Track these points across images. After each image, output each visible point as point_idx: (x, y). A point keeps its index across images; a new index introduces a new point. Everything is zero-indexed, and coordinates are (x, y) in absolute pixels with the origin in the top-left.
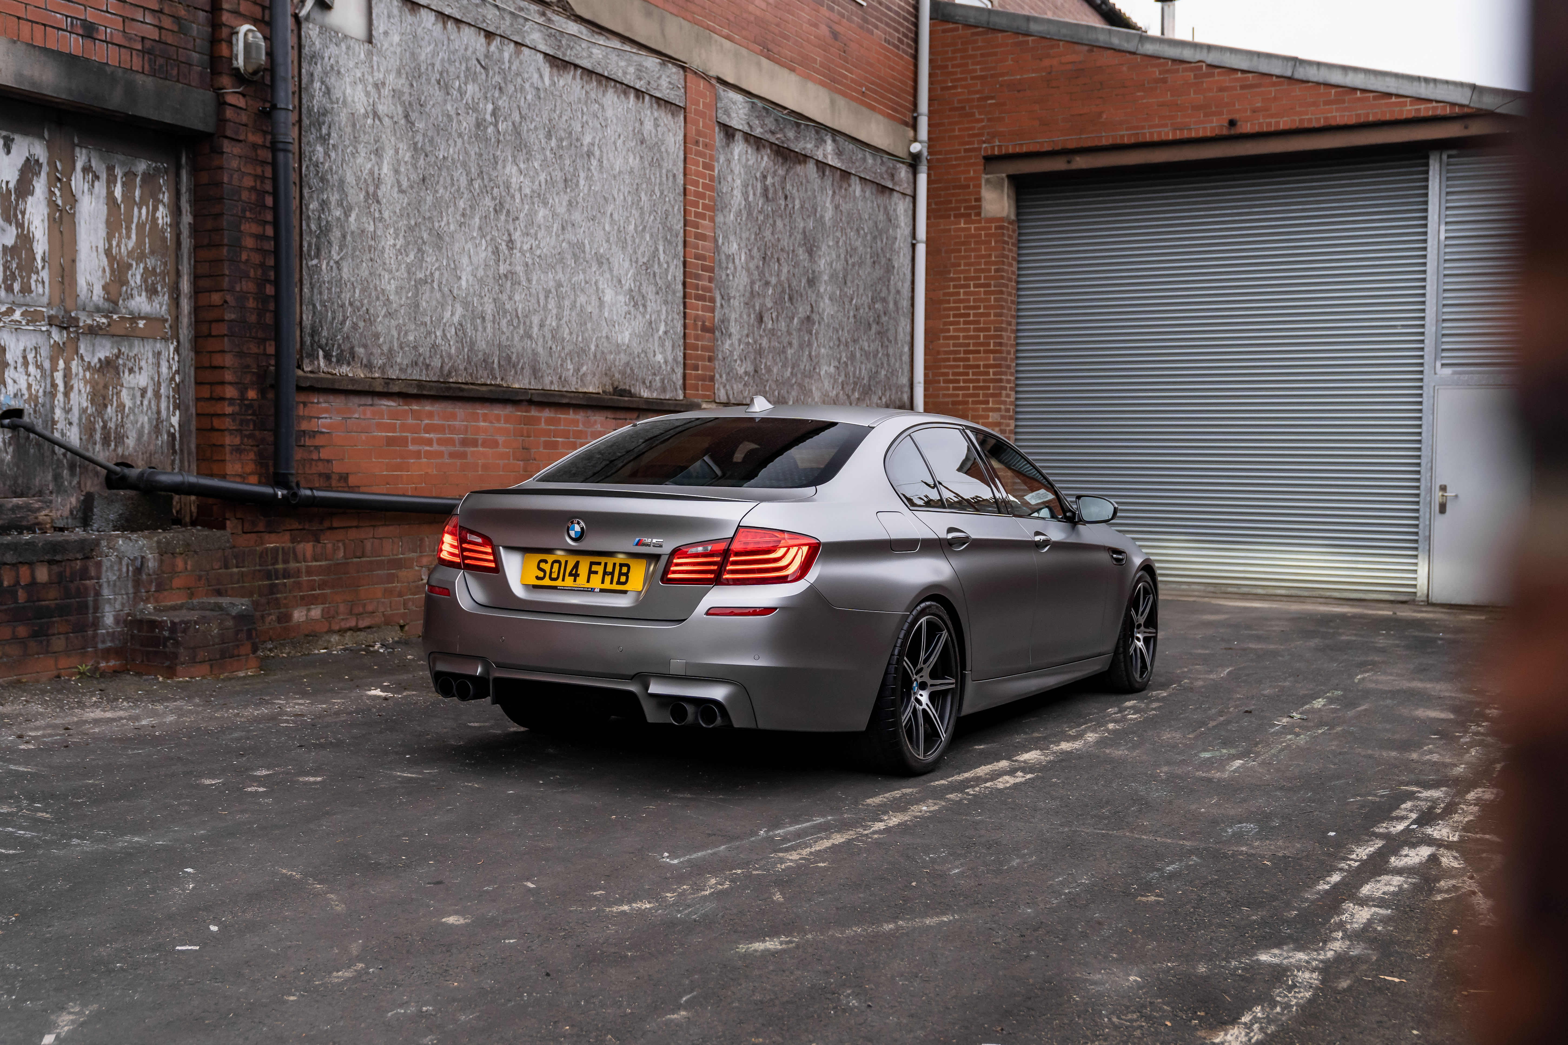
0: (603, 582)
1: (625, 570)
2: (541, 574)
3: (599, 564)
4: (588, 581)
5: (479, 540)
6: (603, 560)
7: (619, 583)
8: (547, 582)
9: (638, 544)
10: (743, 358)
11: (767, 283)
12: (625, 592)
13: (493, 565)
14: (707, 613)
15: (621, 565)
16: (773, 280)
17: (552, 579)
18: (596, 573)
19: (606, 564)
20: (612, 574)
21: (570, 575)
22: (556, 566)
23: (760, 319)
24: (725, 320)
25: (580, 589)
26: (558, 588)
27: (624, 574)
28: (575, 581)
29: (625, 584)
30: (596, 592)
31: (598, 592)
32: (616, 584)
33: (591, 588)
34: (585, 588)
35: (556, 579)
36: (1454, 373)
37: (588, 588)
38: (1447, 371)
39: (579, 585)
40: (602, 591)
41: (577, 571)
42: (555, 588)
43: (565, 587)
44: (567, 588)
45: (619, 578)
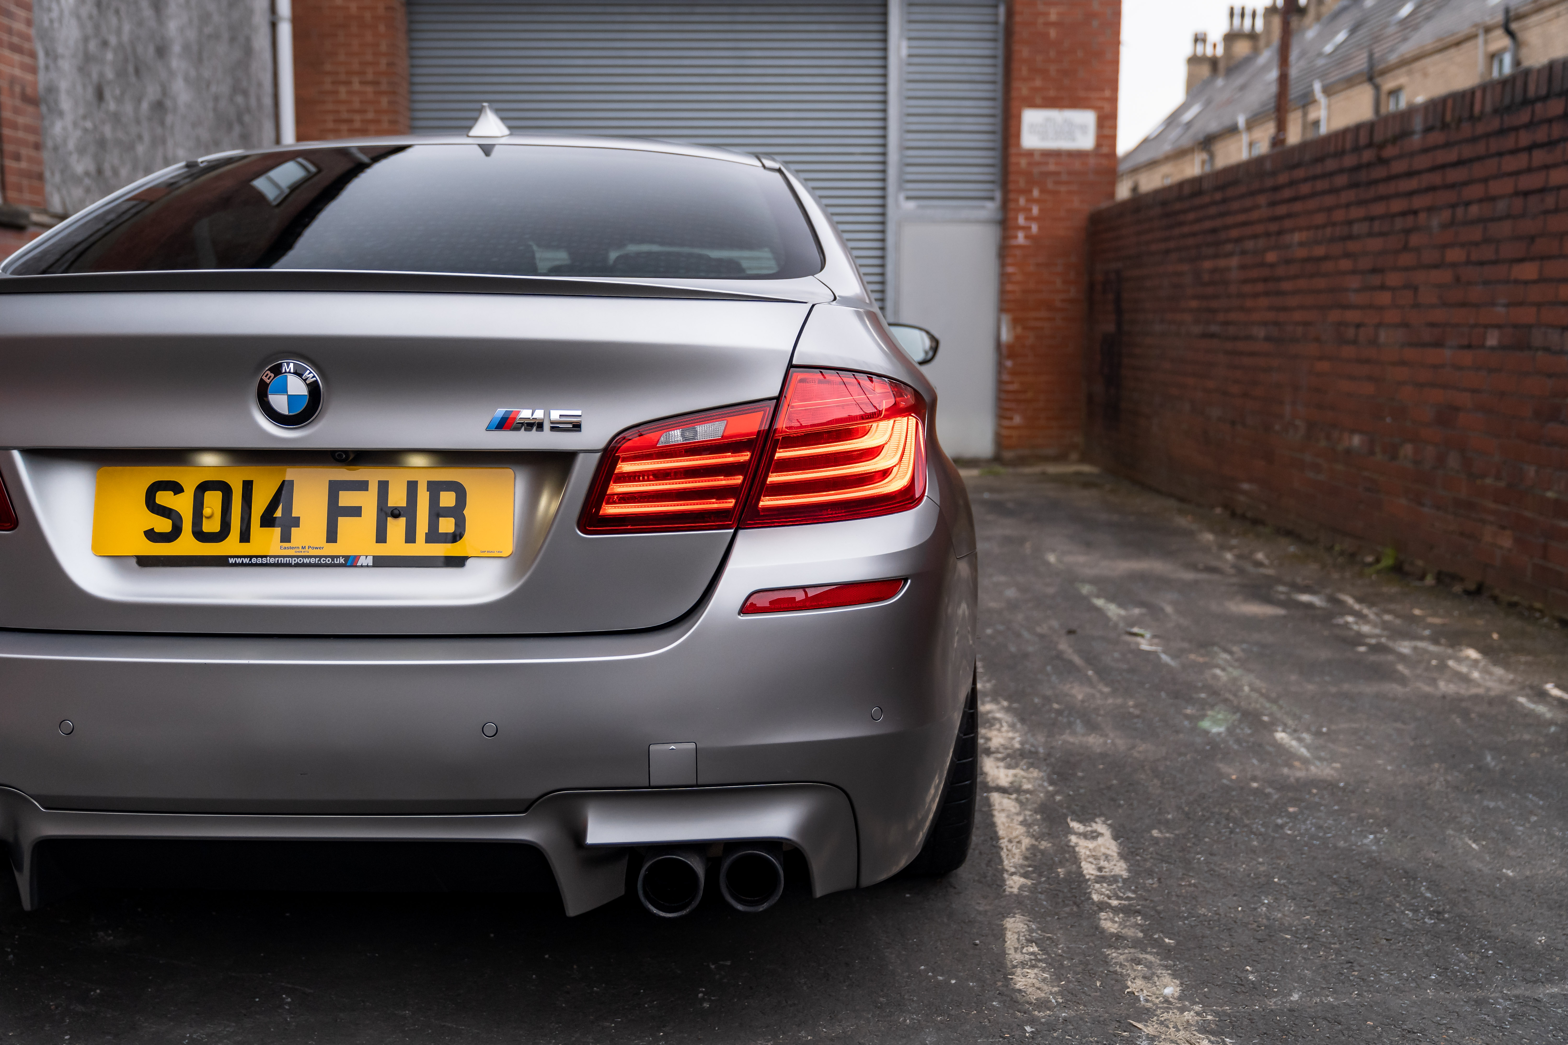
0: (381, 537)
1: (448, 499)
2: (164, 525)
3: (362, 486)
4: (332, 536)
6: (372, 475)
7: (433, 536)
8: (187, 545)
9: (505, 424)
10: (81, 151)
11: (105, 44)
12: (458, 562)
14: (748, 608)
15: (435, 488)
16: (113, 40)
17: (201, 536)
18: (356, 512)
19: (383, 487)
20: (408, 512)
21: (268, 521)
22: (213, 500)
23: (100, 96)
24: (52, 89)
25: (307, 561)
26: (231, 561)
27: (447, 512)
28: (286, 538)
29: (456, 537)
30: (362, 566)
31: (368, 566)
32: (428, 541)
33: (343, 557)
34: (320, 557)
35: (220, 536)
36: (920, 207)
37: (333, 557)
38: (911, 205)
39: (301, 549)
40: (380, 562)
41: (288, 509)
42: (221, 561)
43: (251, 557)
44: (260, 561)
45: (434, 525)
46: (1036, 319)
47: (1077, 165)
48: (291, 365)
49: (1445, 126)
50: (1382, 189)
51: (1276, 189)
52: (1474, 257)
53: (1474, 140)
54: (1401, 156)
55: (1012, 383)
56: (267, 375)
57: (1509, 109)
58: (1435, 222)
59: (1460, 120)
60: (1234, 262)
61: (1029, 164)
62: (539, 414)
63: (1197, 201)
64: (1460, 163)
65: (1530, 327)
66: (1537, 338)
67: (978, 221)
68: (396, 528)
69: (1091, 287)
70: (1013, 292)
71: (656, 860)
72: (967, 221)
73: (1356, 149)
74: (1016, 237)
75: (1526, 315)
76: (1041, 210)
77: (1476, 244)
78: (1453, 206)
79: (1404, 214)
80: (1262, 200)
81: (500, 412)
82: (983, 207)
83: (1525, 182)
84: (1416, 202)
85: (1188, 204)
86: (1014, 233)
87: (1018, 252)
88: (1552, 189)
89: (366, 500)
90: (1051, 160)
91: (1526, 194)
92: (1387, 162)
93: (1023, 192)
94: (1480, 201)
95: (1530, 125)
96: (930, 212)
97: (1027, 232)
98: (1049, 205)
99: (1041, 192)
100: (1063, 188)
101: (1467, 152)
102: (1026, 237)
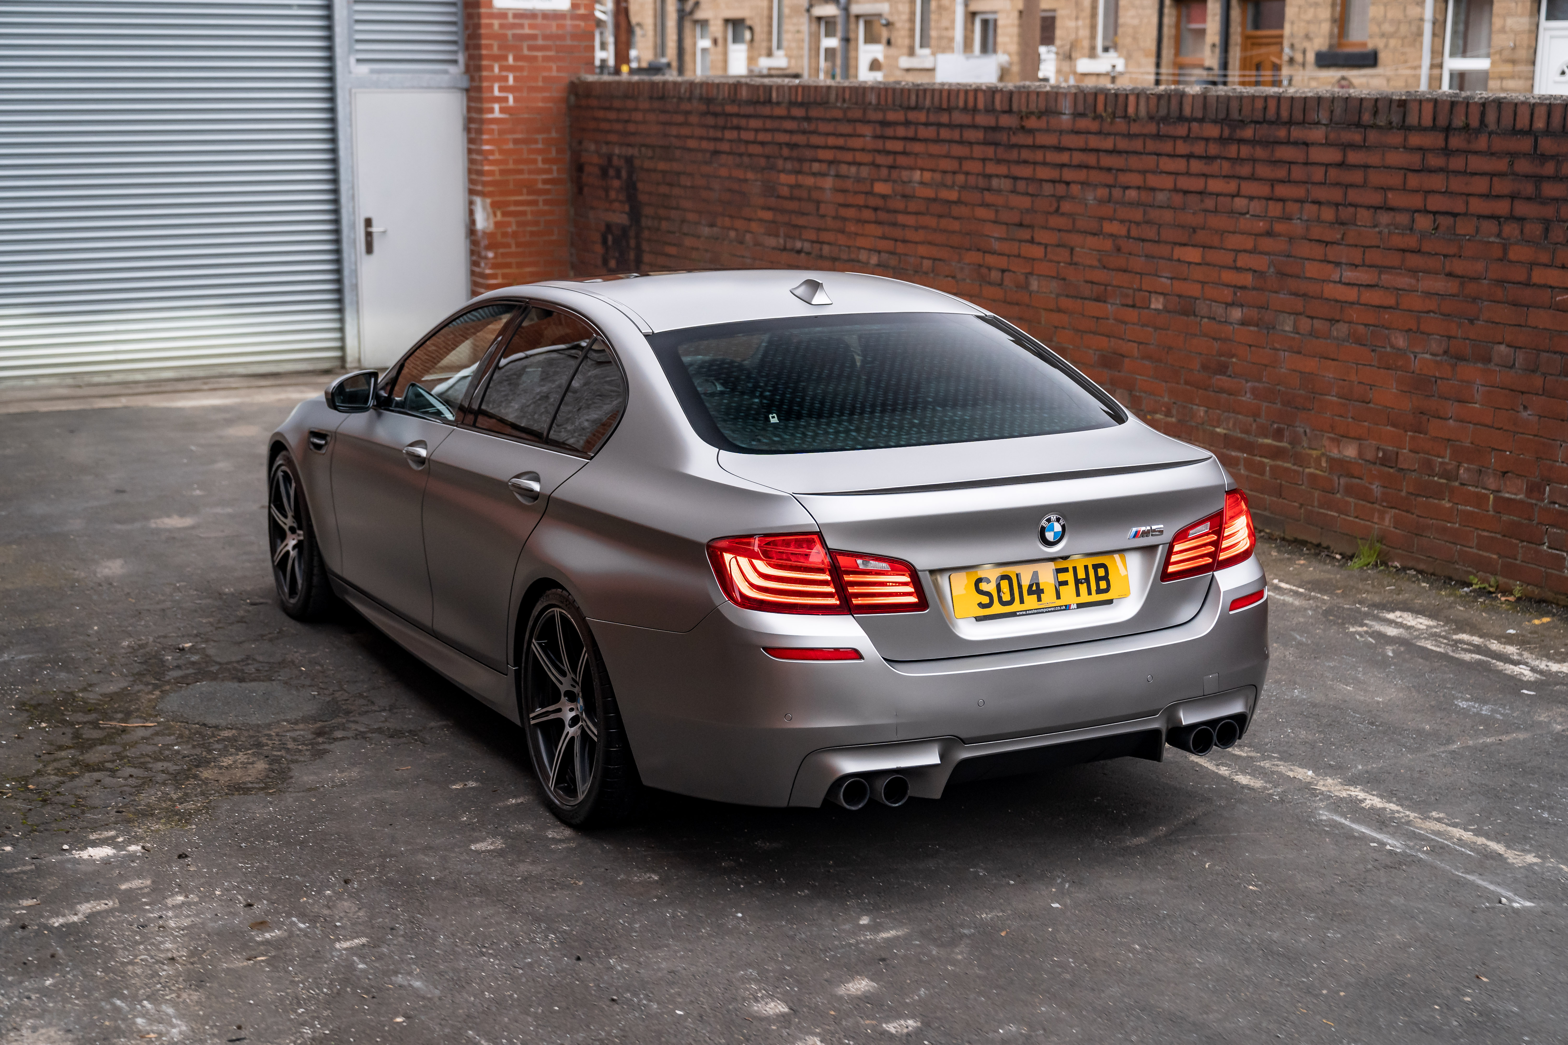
0: (1078, 594)
1: (1101, 572)
2: (985, 600)
3: (1067, 570)
4: (1058, 597)
5: (884, 566)
6: (1069, 564)
7: (1099, 591)
8: (997, 608)
12: (1110, 602)
13: (913, 599)
14: (1232, 607)
15: (1096, 567)
17: (1004, 603)
18: (1065, 583)
19: (1075, 569)
20: (1087, 580)
21: (1030, 592)
22: (1005, 584)
25: (1049, 609)
26: (1018, 614)
27: (1102, 578)
28: (1039, 599)
29: (1107, 590)
30: (1072, 609)
32: (1097, 593)
33: (1064, 606)
34: (1055, 607)
35: (1011, 602)
36: (373, 71)
37: (1059, 607)
38: (364, 69)
39: (1046, 604)
40: (1080, 606)
41: (1038, 585)
42: (1013, 614)
43: (1026, 611)
44: (1030, 612)
45: (1098, 585)
46: (517, 203)
47: (553, 27)
49: (1097, 117)
50: (1025, 154)
51: (884, 123)
52: (1134, 232)
53: (1129, 136)
54: (1048, 131)
55: (494, 276)
56: (1044, 523)
57: (1165, 119)
58: (1090, 196)
59: (1114, 116)
60: (828, 183)
61: (502, 26)
62: (1149, 528)
63: (766, 110)
64: (1113, 152)
65: (1196, 299)
66: (1202, 308)
67: (440, 88)
69: (579, 168)
70: (491, 173)
71: (1197, 730)
72: (429, 88)
73: (990, 110)
74: (492, 110)
75: (1194, 290)
76: (515, 78)
77: (1138, 224)
78: (1110, 186)
79: (1053, 182)
80: (867, 130)
81: (1134, 530)
82: (446, 72)
83: (1185, 183)
84: (1068, 175)
85: (750, 110)
86: (486, 105)
87: (494, 127)
88: (1211, 194)
89: (1069, 577)
90: (526, 22)
91: (1186, 192)
92: (1031, 131)
93: (496, 58)
94: (1139, 188)
95: (1186, 138)
96: (386, 77)
97: (504, 105)
98: (525, 74)
99: (515, 59)
100: (539, 54)
101: (1122, 144)
102: (502, 110)
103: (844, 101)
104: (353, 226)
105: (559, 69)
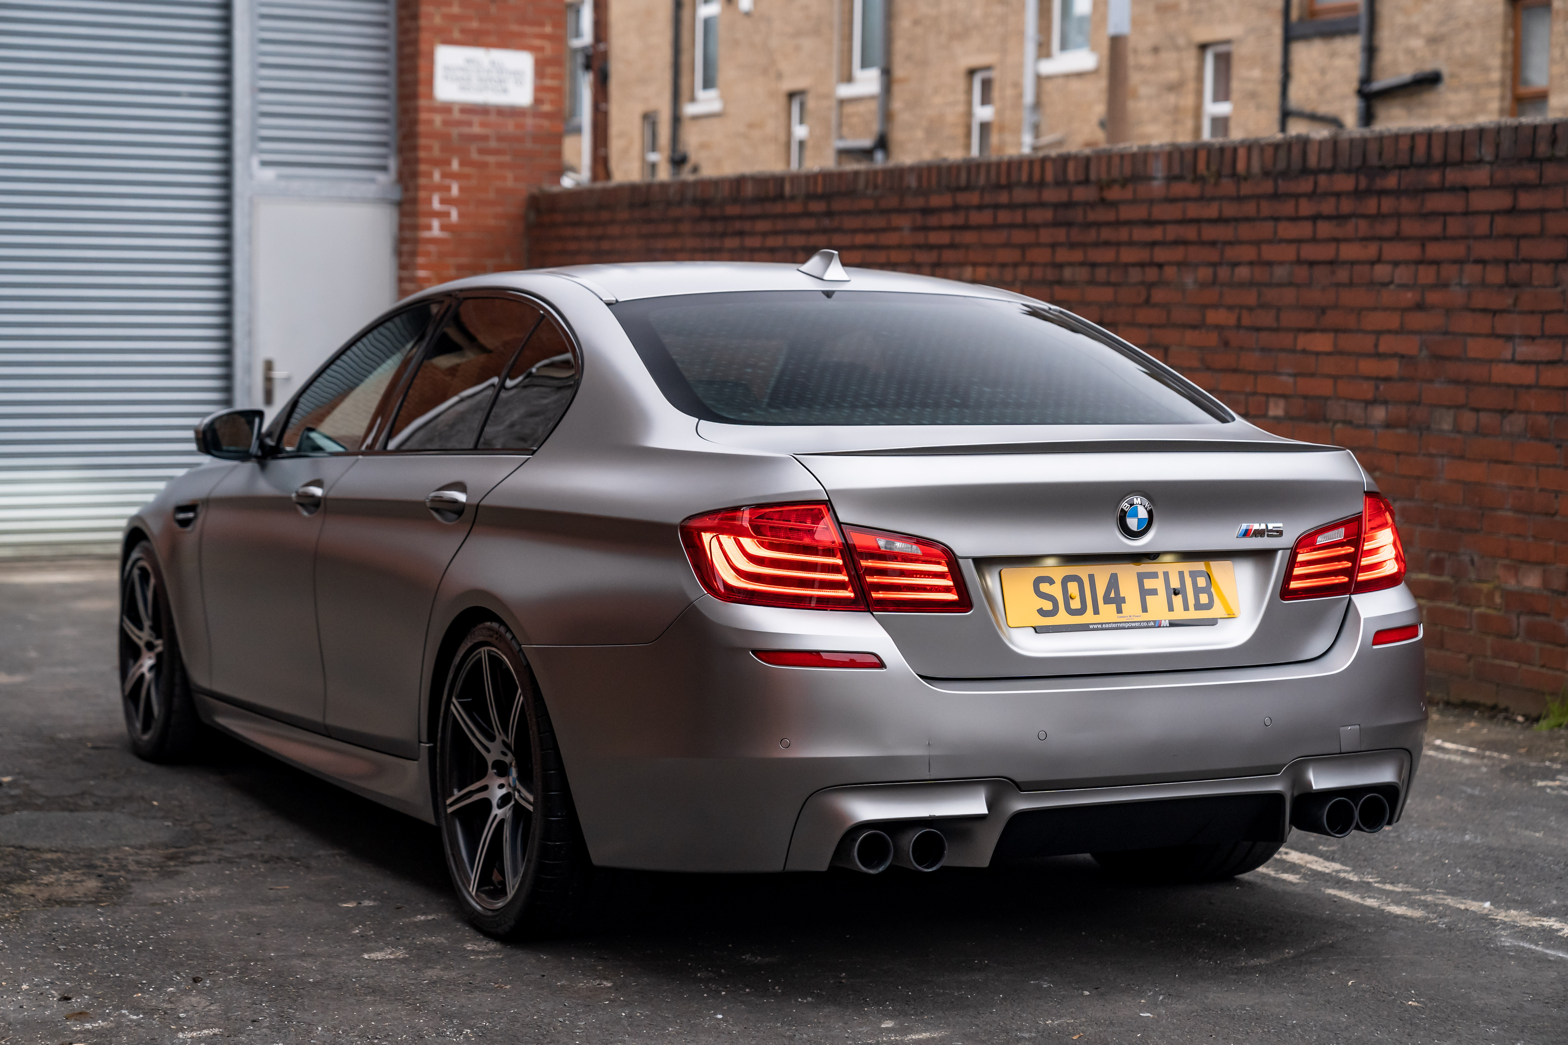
0: (1171, 608)
1: (1202, 582)
2: (1048, 606)
3: (1155, 575)
4: (1145, 609)
5: (919, 550)
6: (1159, 568)
7: (1199, 606)
8: (1063, 618)
9: (1246, 533)
12: (1212, 622)
13: (952, 597)
14: (1375, 642)
15: (1194, 575)
17: (1072, 612)
18: (1154, 592)
19: (1166, 575)
20: (1182, 591)
21: (1107, 600)
22: (1073, 588)
25: (1133, 625)
26: (1091, 627)
27: (1203, 590)
28: (1119, 611)
29: (1209, 606)
30: (1163, 627)
31: (1166, 627)
32: (1196, 609)
33: (1153, 621)
34: (1141, 622)
35: (1081, 611)
36: (281, 177)
37: (1148, 622)
38: (270, 173)
39: (1129, 618)
40: (1173, 624)
41: (1117, 592)
42: (1085, 628)
43: (1102, 624)
44: (1107, 626)
45: (1197, 599)
47: (510, 126)
48: (1139, 499)
49: (1198, 179)
50: (1106, 234)
51: (926, 211)
52: (1246, 320)
53: (1239, 199)
54: (1134, 201)
57: (1285, 174)
58: (1189, 279)
59: (1219, 175)
61: (445, 123)
62: (1263, 527)
63: (777, 208)
64: (1220, 220)
65: (1327, 398)
66: (1335, 410)
67: (364, 200)
68: (1178, 600)
71: (1333, 801)
72: (349, 200)
73: (1061, 182)
74: (429, 228)
75: (1324, 387)
76: (461, 189)
77: (1250, 309)
78: (1214, 265)
79: (1142, 265)
80: (904, 221)
81: (1244, 526)
82: (372, 181)
83: (1310, 252)
84: (1161, 254)
85: (755, 209)
86: (423, 221)
87: (432, 248)
88: (1344, 263)
89: (1158, 584)
90: (476, 119)
91: (1312, 264)
92: (1114, 204)
93: (437, 163)
94: (1251, 263)
95: (1312, 195)
96: (296, 185)
97: (445, 221)
98: (473, 182)
99: (462, 164)
100: (491, 159)
101: (1230, 210)
102: (443, 228)
103: (876, 187)
104: (249, 369)
105: (516, 179)
